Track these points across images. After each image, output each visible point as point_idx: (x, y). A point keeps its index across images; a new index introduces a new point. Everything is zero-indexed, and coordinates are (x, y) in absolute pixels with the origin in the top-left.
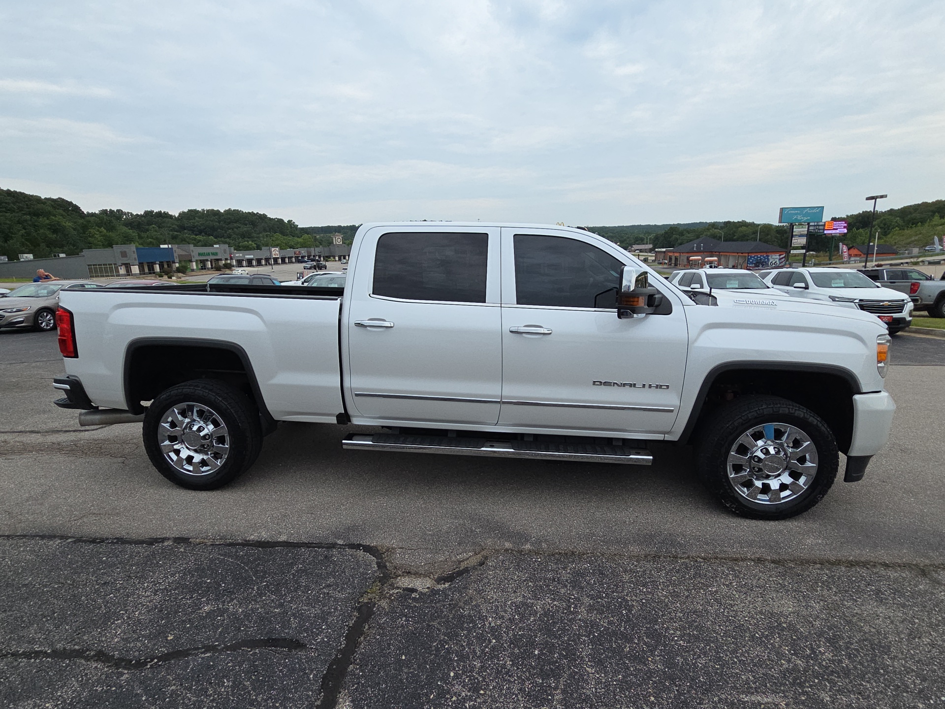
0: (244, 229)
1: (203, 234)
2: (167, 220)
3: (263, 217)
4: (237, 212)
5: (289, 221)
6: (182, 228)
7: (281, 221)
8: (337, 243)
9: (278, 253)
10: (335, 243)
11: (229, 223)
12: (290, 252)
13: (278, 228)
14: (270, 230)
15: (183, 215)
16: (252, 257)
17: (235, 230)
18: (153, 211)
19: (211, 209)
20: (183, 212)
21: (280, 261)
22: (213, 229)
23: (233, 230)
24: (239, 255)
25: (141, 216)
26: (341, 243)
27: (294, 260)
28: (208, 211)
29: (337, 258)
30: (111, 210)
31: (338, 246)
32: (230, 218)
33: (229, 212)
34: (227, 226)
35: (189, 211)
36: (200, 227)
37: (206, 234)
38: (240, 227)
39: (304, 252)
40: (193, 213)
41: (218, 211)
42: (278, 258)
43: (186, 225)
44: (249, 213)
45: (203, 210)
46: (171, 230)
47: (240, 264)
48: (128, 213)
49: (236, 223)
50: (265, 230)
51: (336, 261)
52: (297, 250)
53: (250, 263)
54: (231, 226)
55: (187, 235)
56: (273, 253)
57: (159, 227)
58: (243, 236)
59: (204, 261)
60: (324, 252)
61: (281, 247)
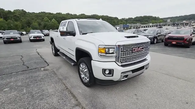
0: (146, 19)
2: (132, 19)
3: (152, 17)
4: (146, 16)
5: (158, 17)
6: (134, 20)
7: (156, 17)
11: (144, 18)
12: (155, 24)
15: (135, 18)
16: (145, 26)
21: (152, 26)
22: (140, 20)
23: (144, 20)
24: (142, 25)
29: (167, 25)
30: (123, 18)
33: (144, 16)
36: (138, 20)
39: (159, 24)
41: (142, 16)
44: (148, 16)
47: (142, 27)
50: (151, 20)
52: (157, 24)
53: (144, 27)
58: (146, 21)
59: (134, 27)
60: (164, 24)
61: (153, 23)
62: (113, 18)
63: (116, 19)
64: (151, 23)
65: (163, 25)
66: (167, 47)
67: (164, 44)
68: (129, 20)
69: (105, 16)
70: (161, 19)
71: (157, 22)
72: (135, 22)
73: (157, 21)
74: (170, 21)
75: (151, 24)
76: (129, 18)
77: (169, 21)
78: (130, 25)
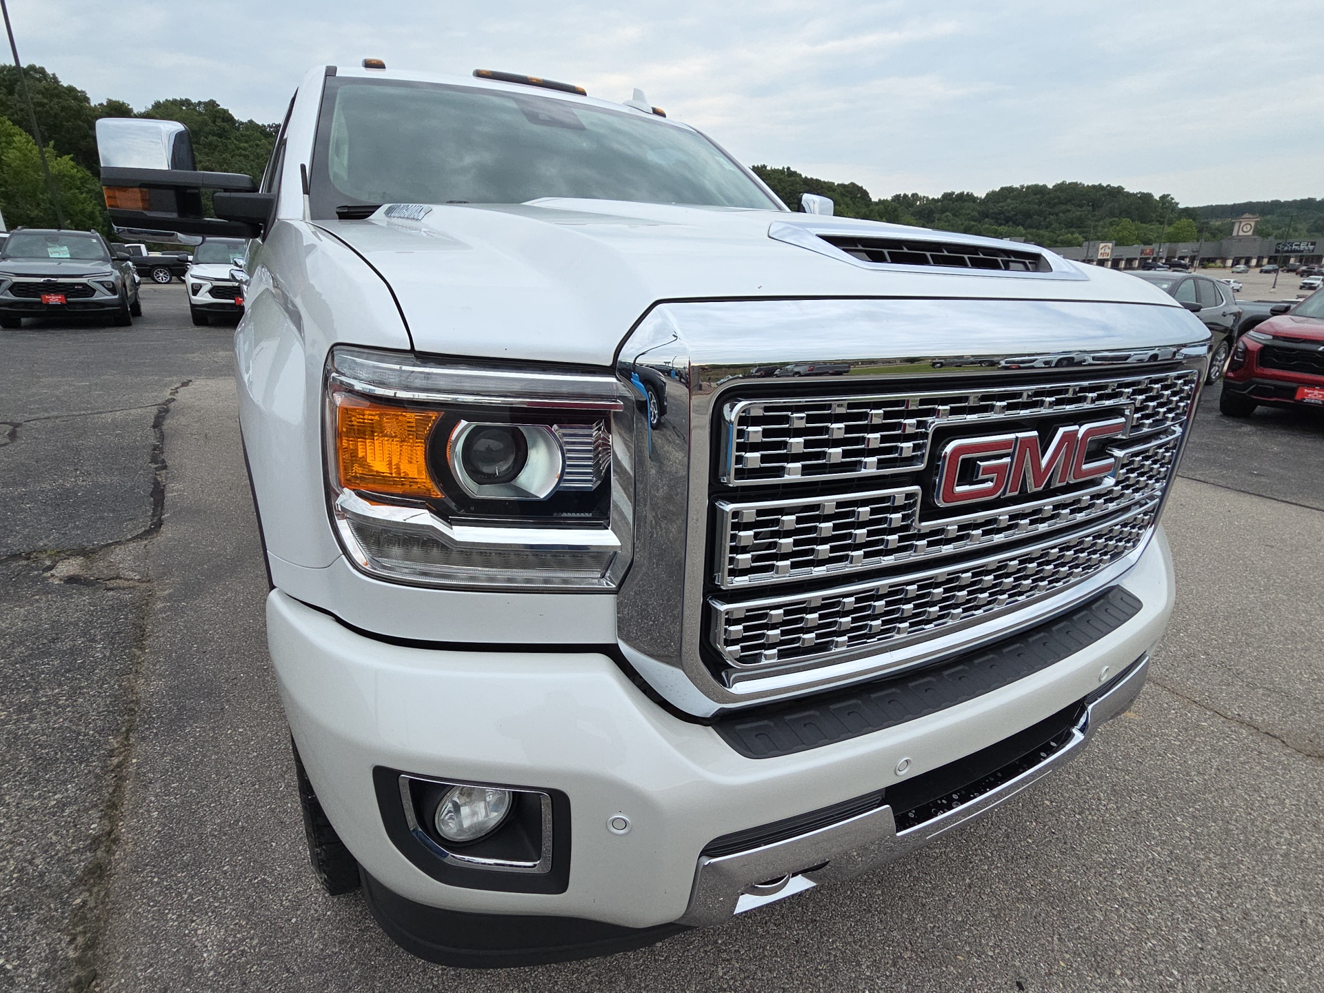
0: (1076, 213)
1: (1010, 223)
2: (967, 204)
3: (1115, 193)
4: (1074, 186)
5: (1164, 197)
6: (984, 215)
7: (1147, 197)
8: (1241, 233)
9: (1109, 251)
10: (1235, 233)
11: (1054, 205)
12: (1135, 251)
13: (1137, 209)
14: (1120, 214)
15: (992, 196)
17: (1061, 214)
18: (954, 193)
19: (1034, 183)
20: (993, 192)
21: (1109, 263)
22: (1028, 215)
23: (1057, 215)
25: (938, 200)
26: (1250, 233)
27: (1136, 263)
28: (1028, 187)
29: (1229, 263)
30: (905, 195)
31: (1240, 239)
32: (1059, 197)
33: (1061, 188)
34: (1051, 210)
35: (1002, 189)
36: (1009, 212)
37: (1013, 223)
38: (1069, 211)
39: (1162, 250)
40: (1007, 192)
41: (1045, 186)
42: (1108, 259)
43: (991, 211)
44: (1094, 187)
45: (1022, 187)
46: (969, 220)
48: (924, 197)
49: (1066, 204)
50: (1112, 215)
51: (1225, 267)
52: (1148, 248)
54: (1056, 210)
55: (987, 226)
56: (1100, 251)
57: (954, 215)
58: (1070, 225)
60: (1207, 249)
61: (1120, 242)
62: (830, 187)
63: (853, 198)
64: (1104, 239)
65: (1193, 259)
67: (1217, 404)
68: (943, 211)
70: (1189, 213)
71: (1151, 236)
73: (1155, 226)
74: (1257, 232)
75: (1105, 250)
76: (947, 197)
77: (1245, 228)
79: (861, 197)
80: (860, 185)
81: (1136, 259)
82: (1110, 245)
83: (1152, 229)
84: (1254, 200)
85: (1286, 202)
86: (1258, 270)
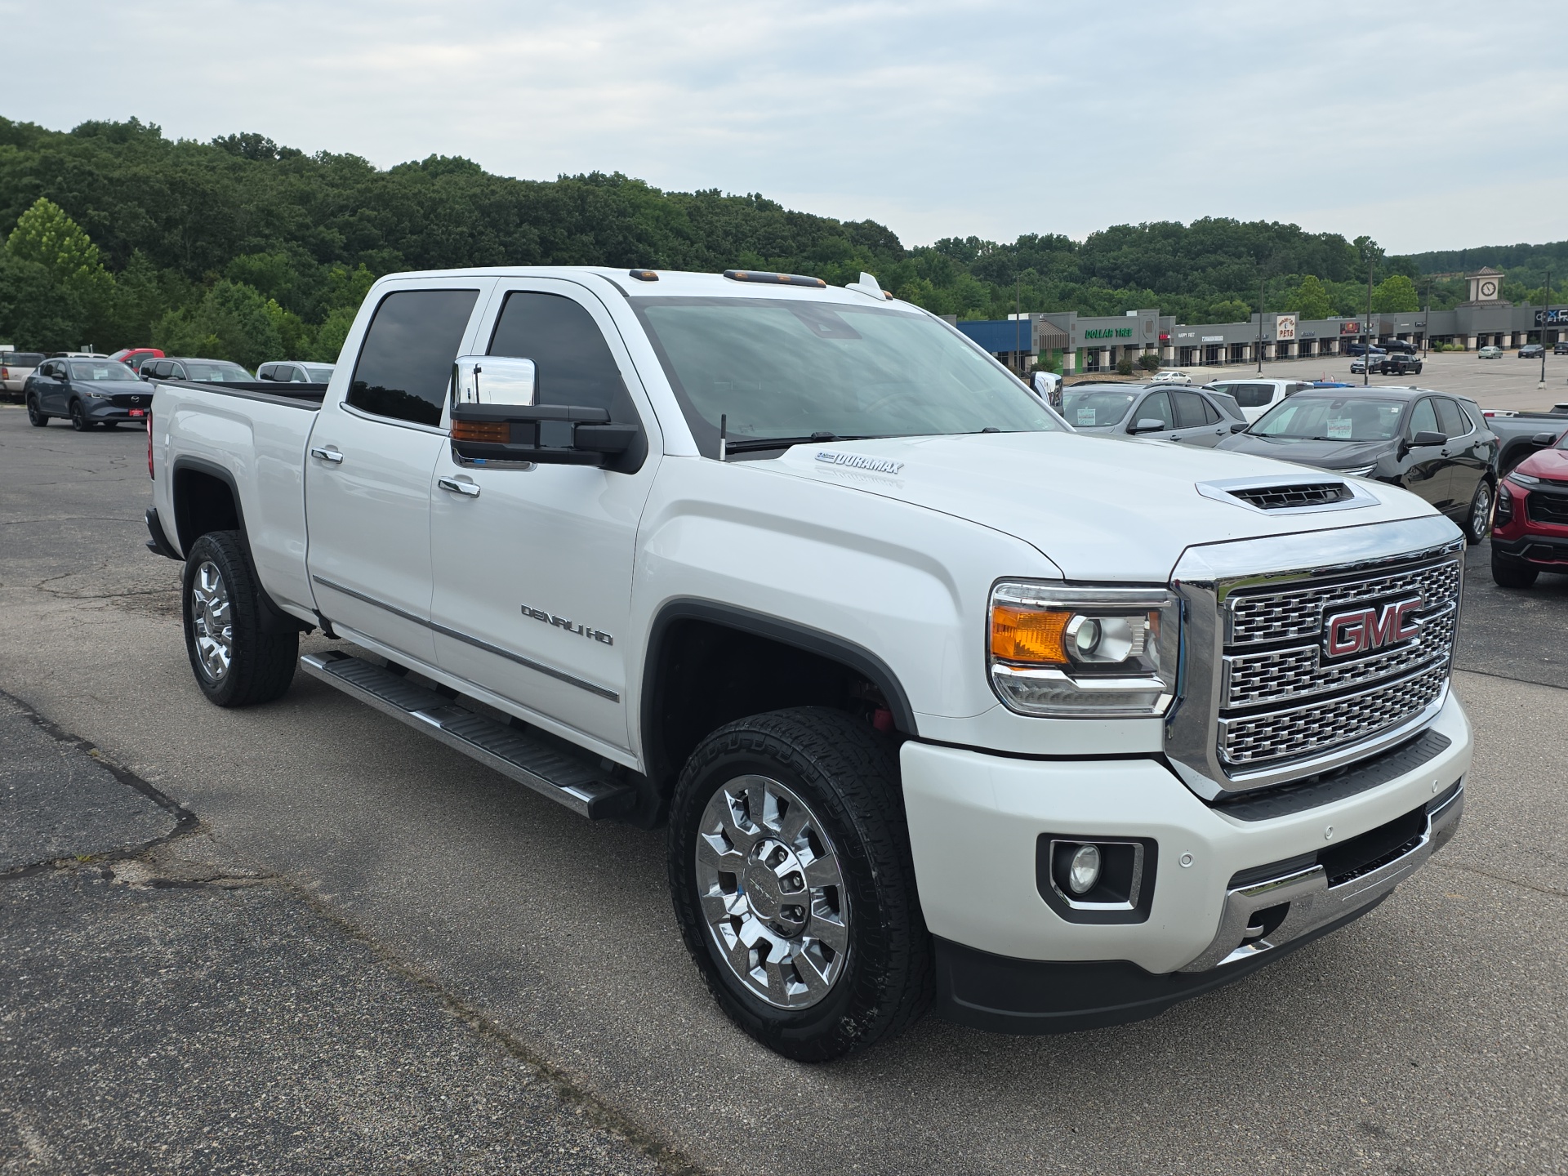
0: (1233, 267)
1: (1132, 284)
2: (1059, 254)
3: (1289, 234)
4: (1223, 224)
5: (1360, 241)
6: (1090, 271)
7: (1335, 241)
8: (1481, 297)
9: (1291, 328)
10: (1473, 298)
11: (1198, 254)
12: (1331, 325)
13: (1324, 261)
14: (1300, 267)
15: (1099, 242)
16: (1219, 339)
17: (1210, 269)
18: (1036, 236)
19: (1161, 220)
20: (1099, 235)
21: (1295, 350)
22: (1158, 271)
23: (1204, 271)
24: (1185, 335)
25: (1011, 249)
26: (1495, 296)
27: (1336, 347)
28: (1153, 227)
29: (1473, 342)
30: (956, 239)
31: (1482, 305)
32: (1202, 243)
33: (1203, 226)
34: (1192, 263)
35: (1113, 229)
36: (1128, 267)
37: (1138, 284)
38: (1221, 263)
39: (1371, 324)
40: (1119, 236)
41: (1178, 225)
42: (1292, 342)
43: (1099, 265)
44: (1253, 224)
45: (1143, 226)
46: (1066, 279)
47: (1185, 357)
48: (989, 243)
49: (1215, 252)
50: (1286, 268)
51: (1467, 349)
52: (1349, 322)
53: (1211, 356)
54: (1202, 261)
55: (1095, 289)
56: (1279, 329)
57: (1041, 273)
58: (1226, 286)
59: (1094, 352)
60: (1437, 322)
61: (1307, 313)
62: (831, 227)
63: (874, 246)
64: (1281, 308)
65: (1419, 338)
66: (1531, 604)
67: (1488, 572)
68: (1022, 266)
69: (735, 200)
70: (1403, 265)
71: (1352, 302)
72: (1095, 288)
73: (1355, 286)
74: (1504, 293)
75: (1286, 326)
76: (1027, 242)
77: (1485, 288)
78: (1040, 325)
79: (885, 245)
80: (882, 224)
81: (1334, 339)
82: (1293, 318)
83: (1352, 291)
84: (1492, 245)
85: (1538, 247)
86: (1516, 352)
